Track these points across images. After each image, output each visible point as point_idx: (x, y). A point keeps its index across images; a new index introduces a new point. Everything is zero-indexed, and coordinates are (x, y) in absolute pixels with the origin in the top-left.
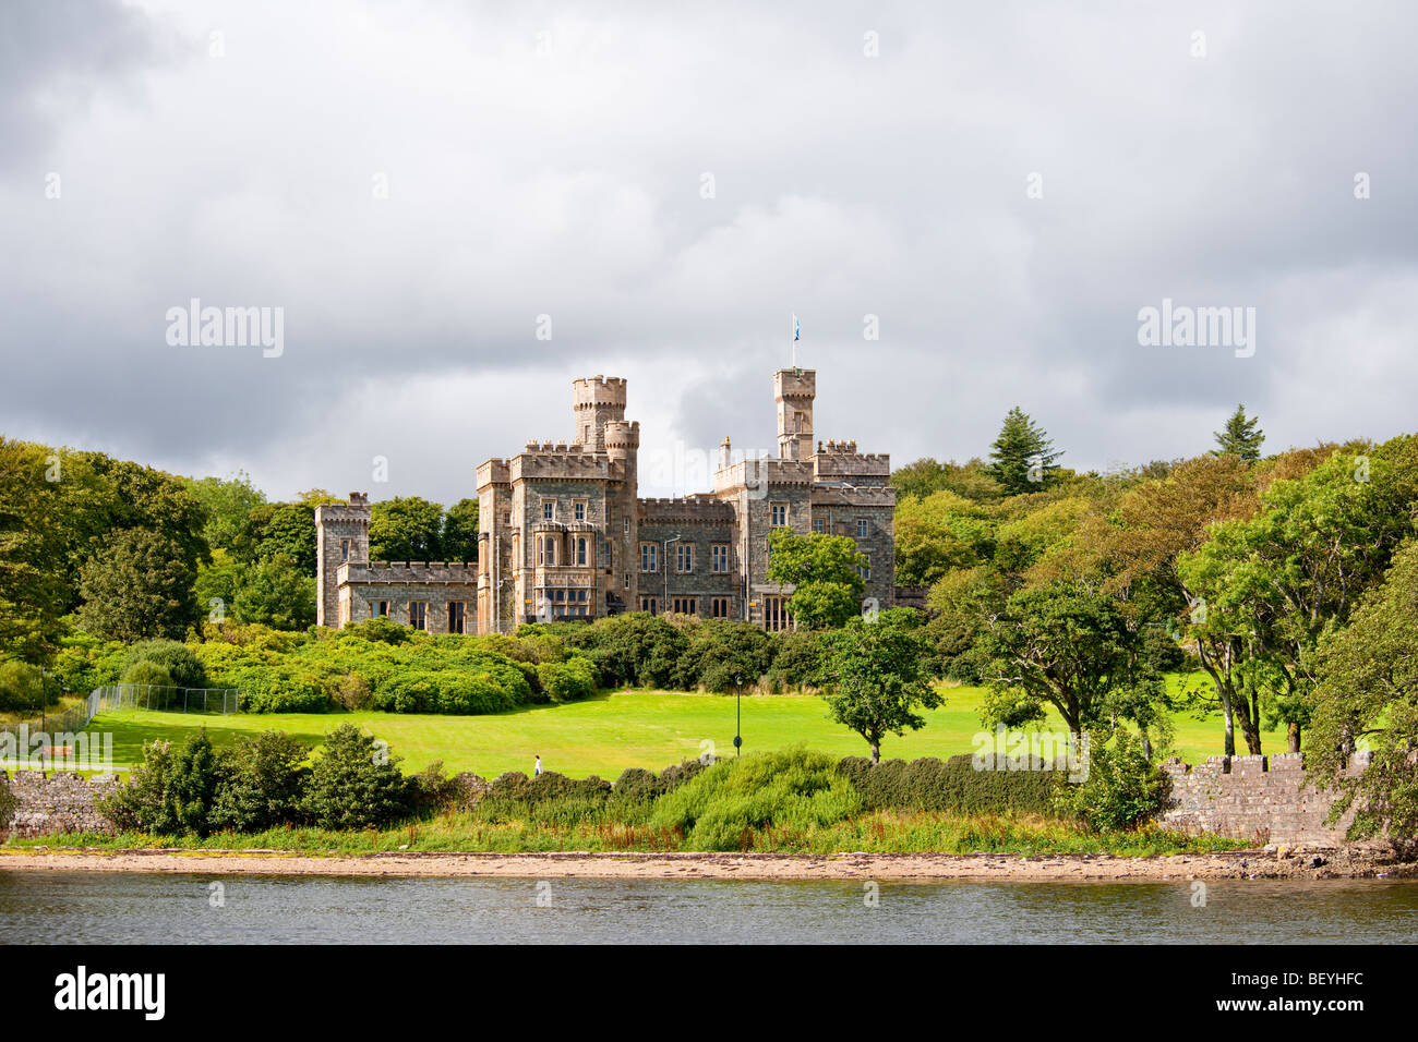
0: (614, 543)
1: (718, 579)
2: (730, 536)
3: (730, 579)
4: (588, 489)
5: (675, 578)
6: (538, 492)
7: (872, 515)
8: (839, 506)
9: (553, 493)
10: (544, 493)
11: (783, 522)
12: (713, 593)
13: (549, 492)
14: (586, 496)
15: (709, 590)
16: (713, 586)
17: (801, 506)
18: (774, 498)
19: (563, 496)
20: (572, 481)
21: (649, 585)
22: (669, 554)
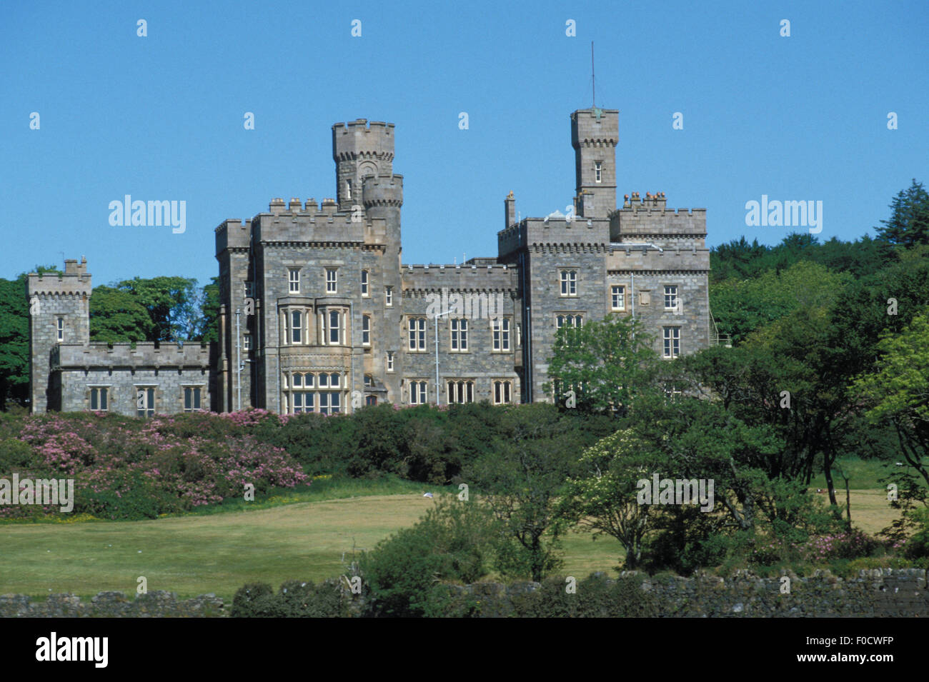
0: (374, 317)
1: (498, 358)
2: (512, 307)
3: (513, 359)
4: (341, 254)
5: (449, 358)
6: (282, 259)
7: (682, 281)
8: (641, 272)
9: (302, 259)
10: (289, 258)
11: (573, 291)
12: (492, 374)
13: (295, 259)
14: (338, 262)
15: (488, 371)
16: (493, 366)
17: (595, 272)
18: (561, 263)
19: (312, 263)
20: (322, 244)
21: (417, 366)
22: (441, 330)
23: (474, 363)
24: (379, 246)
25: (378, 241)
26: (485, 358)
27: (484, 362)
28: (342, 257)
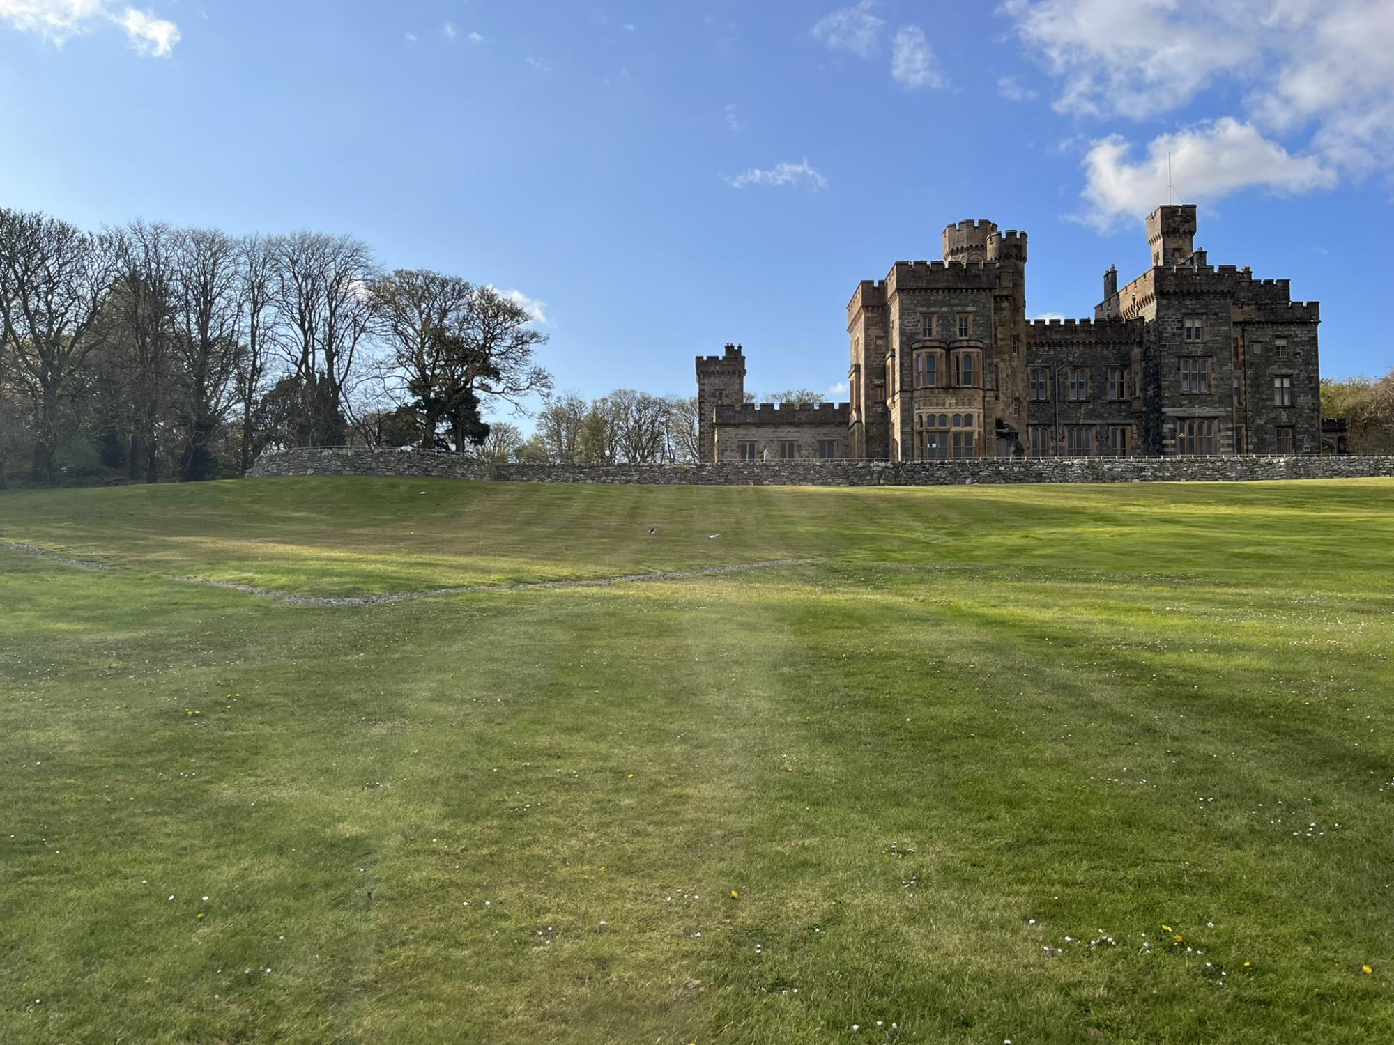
0: (1002, 365)
1: (1116, 406)
2: (1129, 359)
3: (1130, 407)
4: (973, 301)
5: (1068, 406)
6: (916, 306)
7: (1293, 333)
8: (1254, 324)
9: (933, 306)
10: (923, 306)
11: (1197, 337)
12: (1110, 422)
13: (928, 305)
14: (971, 309)
15: (1106, 418)
16: (1110, 414)
17: (1221, 318)
18: (1187, 308)
19: (944, 309)
20: (955, 290)
21: (1038, 414)
22: (1061, 380)
23: (1093, 410)
24: (1007, 297)
25: (1005, 293)
26: (1103, 406)
27: (1102, 411)
28: (974, 303)
